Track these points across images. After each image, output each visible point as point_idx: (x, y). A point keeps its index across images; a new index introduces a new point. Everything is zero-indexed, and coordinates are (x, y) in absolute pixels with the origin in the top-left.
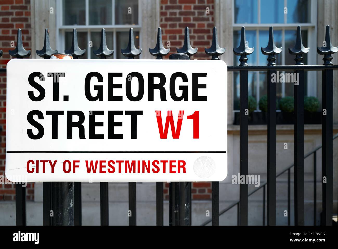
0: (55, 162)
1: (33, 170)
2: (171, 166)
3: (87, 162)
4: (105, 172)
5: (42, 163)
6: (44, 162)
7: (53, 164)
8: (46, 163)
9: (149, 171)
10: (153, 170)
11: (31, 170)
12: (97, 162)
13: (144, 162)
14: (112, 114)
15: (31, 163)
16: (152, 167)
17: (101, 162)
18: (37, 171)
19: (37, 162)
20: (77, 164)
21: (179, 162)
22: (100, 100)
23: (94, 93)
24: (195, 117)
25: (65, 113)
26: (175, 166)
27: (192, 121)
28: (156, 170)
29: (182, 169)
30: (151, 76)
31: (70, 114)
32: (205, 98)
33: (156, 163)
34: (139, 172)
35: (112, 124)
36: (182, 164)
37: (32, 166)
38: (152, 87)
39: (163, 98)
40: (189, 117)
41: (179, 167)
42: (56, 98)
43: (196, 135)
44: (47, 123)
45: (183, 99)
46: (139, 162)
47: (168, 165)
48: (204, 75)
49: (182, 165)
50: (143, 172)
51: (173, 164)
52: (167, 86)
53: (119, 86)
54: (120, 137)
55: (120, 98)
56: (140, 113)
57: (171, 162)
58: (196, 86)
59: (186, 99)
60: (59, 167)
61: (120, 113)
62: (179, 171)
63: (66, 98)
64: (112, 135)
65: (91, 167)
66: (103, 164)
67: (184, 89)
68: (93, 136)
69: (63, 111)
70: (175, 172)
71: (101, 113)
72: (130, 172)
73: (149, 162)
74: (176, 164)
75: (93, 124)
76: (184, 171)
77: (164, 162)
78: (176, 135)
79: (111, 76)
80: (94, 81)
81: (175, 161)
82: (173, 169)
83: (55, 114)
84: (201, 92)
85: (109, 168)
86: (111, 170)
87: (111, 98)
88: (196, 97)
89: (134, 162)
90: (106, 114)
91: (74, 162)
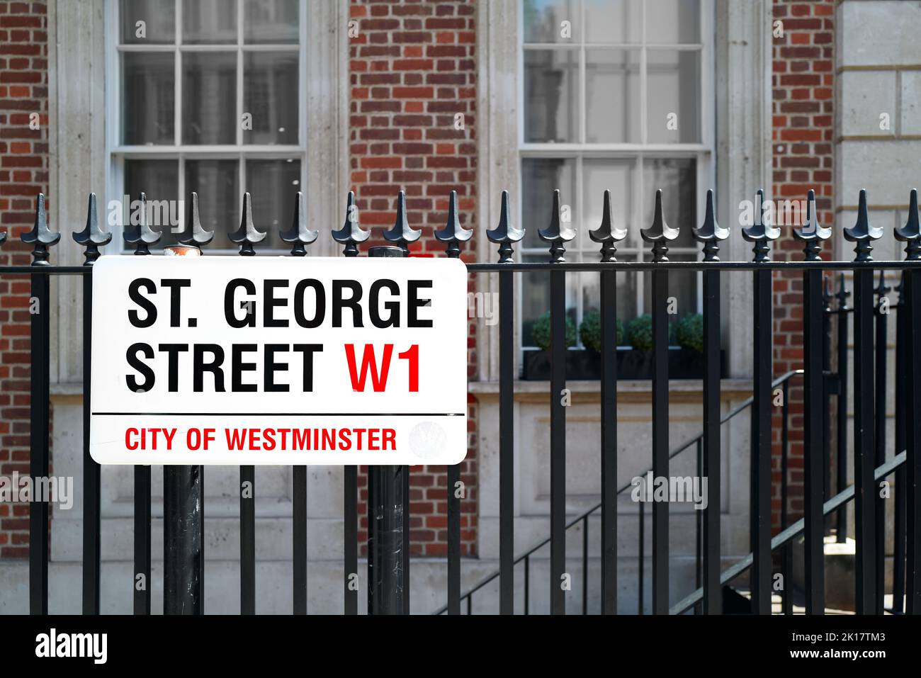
0: (174, 431)
1: (136, 444)
2: (371, 439)
3: (227, 431)
4: (258, 448)
5: (151, 433)
6: (155, 431)
7: (169, 433)
8: (158, 433)
9: (333, 447)
10: (341, 445)
11: (132, 444)
12: (244, 431)
13: (325, 431)
14: (270, 349)
15: (132, 433)
16: (338, 440)
17: (252, 431)
18: (143, 447)
19: (143, 431)
20: (210, 435)
21: (385, 431)
22: (250, 326)
23: (240, 314)
24: (412, 355)
25: (191, 349)
26: (377, 439)
27: (406, 362)
28: (345, 444)
29: (389, 444)
30: (338, 285)
31: (200, 350)
32: (428, 324)
33: (345, 434)
34: (316, 448)
35: (271, 367)
36: (389, 435)
37: (134, 438)
38: (338, 303)
39: (358, 322)
40: (402, 356)
41: (385, 439)
42: (175, 322)
43: (414, 386)
44: (159, 364)
45: (392, 325)
46: (316, 431)
47: (365, 436)
48: (428, 284)
49: (389, 437)
50: (324, 448)
51: (375, 435)
52: (364, 303)
53: (283, 302)
54: (285, 388)
55: (284, 323)
56: (319, 348)
57: (371, 431)
58: (414, 303)
59: (397, 325)
60: (179, 440)
61: (284, 348)
62: (384, 448)
63: (193, 323)
64: (270, 386)
65: (234, 441)
66: (256, 435)
67: (394, 307)
68: (238, 386)
69: (187, 345)
70: (377, 448)
71: (253, 348)
72: (301, 448)
73: (334, 431)
74: (379, 435)
75: (238, 367)
76: (394, 447)
77: (359, 431)
78: (380, 386)
79: (270, 285)
80: (240, 294)
81: (377, 430)
82: (375, 444)
83: (174, 350)
84: (422, 313)
85: (266, 441)
86: (269, 444)
87: (270, 322)
88: (413, 322)
89: (307, 431)
90: (261, 350)
91: (206, 431)
